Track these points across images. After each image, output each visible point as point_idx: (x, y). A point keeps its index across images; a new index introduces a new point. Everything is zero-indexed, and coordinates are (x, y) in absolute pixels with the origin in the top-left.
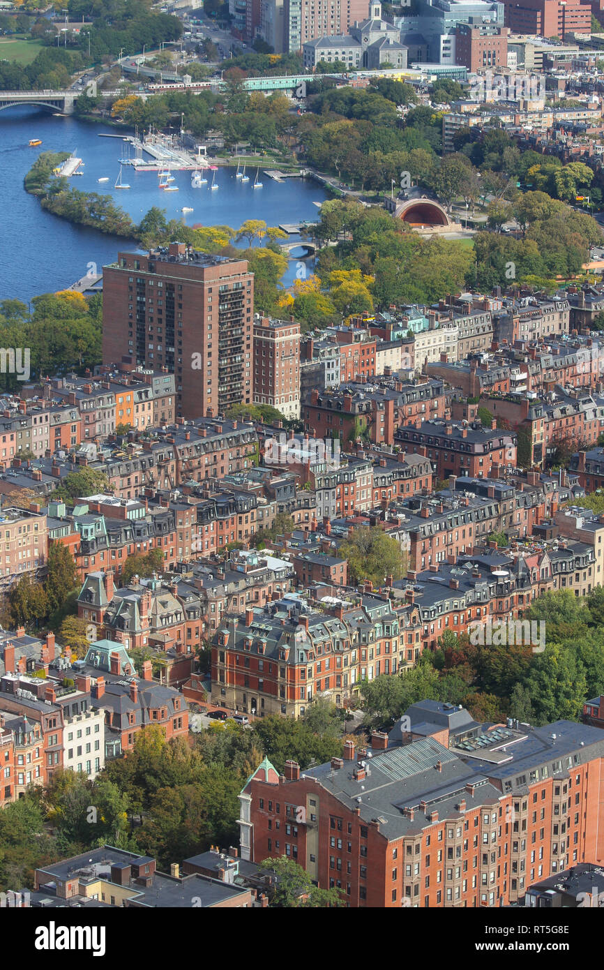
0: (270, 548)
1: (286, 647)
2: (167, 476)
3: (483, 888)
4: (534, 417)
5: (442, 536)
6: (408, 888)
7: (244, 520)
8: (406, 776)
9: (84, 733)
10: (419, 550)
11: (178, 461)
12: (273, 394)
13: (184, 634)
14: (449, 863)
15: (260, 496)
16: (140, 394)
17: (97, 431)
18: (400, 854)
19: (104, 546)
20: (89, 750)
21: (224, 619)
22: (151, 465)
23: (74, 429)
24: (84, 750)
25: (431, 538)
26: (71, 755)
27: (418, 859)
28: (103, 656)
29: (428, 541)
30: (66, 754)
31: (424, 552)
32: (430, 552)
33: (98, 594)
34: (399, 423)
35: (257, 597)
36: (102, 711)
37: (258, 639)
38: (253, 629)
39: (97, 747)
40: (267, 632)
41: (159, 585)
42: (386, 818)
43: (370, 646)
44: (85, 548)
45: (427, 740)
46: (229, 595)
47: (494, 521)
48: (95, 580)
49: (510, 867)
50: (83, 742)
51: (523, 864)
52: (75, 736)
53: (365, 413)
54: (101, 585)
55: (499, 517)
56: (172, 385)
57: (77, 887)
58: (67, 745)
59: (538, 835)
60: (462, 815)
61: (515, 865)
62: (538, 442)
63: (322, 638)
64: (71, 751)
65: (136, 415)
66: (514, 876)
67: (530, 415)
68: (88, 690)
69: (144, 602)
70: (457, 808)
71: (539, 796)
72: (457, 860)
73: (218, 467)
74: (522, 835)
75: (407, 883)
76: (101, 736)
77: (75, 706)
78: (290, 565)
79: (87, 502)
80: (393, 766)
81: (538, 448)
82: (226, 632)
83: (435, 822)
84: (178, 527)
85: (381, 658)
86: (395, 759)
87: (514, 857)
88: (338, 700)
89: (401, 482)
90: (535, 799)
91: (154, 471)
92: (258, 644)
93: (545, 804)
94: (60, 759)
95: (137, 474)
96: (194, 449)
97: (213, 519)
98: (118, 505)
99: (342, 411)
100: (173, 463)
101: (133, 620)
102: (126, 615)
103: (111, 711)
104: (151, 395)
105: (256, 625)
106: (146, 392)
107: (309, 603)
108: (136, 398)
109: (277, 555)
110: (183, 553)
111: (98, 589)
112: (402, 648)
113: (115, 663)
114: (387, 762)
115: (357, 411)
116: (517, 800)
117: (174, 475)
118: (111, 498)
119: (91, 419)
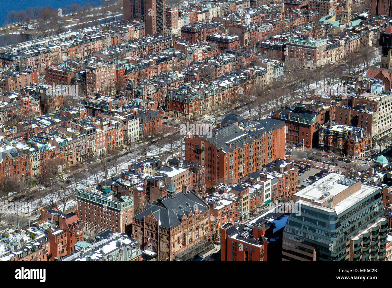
0: (178, 71)
1: (186, 99)
2: (146, 51)
3: (250, 166)
4: (245, 32)
5: (224, 66)
6: (230, 167)
7: (168, 63)
8: (228, 135)
9: (133, 125)
10: (218, 70)
11: (148, 47)
12: (171, 27)
13: (156, 96)
14: (241, 159)
15: (172, 56)
16: (135, 28)
17: (124, 39)
18: (228, 157)
19: (131, 71)
20: (135, 130)
21: (168, 91)
22: (141, 48)
23: (118, 38)
24: (134, 130)
25: (221, 67)
26: (130, 131)
27: (233, 158)
28: (137, 103)
29: (220, 68)
30: (129, 131)
31: (219, 71)
32: (220, 71)
33: (132, 85)
34: (207, 34)
35: (175, 85)
36: (138, 118)
37: (178, 97)
38: (177, 94)
39: (137, 129)
40: (181, 95)
41: (149, 82)
42: (224, 147)
43: (209, 98)
44: (126, 72)
45: (233, 125)
46: (168, 84)
47: (237, 62)
48: (131, 81)
49: (257, 160)
50: (133, 127)
51: (260, 159)
52: (131, 126)
53: (198, 32)
54: (133, 83)
55: (239, 60)
56: (144, 25)
57: (141, 170)
58: (129, 128)
59: (264, 151)
60: (244, 146)
61: (258, 159)
62: (246, 39)
63: (195, 96)
64: (130, 130)
65: (134, 34)
66: (258, 162)
67: (244, 31)
68: (134, 113)
69: (145, 87)
70: (243, 144)
71: (264, 139)
72: (243, 158)
73: (159, 48)
74: (260, 150)
75: (230, 165)
76: (138, 125)
77: (131, 117)
78: (184, 75)
79: (126, 59)
80: (224, 133)
81: (246, 40)
82: (169, 95)
83: (237, 148)
84: (151, 65)
85: (211, 101)
86: (224, 131)
87: (258, 157)
88: (200, 113)
89: (210, 51)
90: (263, 141)
91: (142, 50)
92: (178, 98)
93: (265, 142)
94: (127, 132)
95: (138, 51)
96: (153, 44)
97: (160, 63)
98: (135, 60)
99: (192, 31)
100: (147, 47)
101: (142, 92)
102: (140, 91)
103: (140, 118)
104: (138, 28)
105: (177, 93)
106: (137, 27)
107: (192, 86)
108: (134, 29)
109: (180, 73)
110: (153, 73)
111: (132, 84)
112: (217, 98)
113: (140, 104)
114: (222, 131)
115: (196, 31)
116: (258, 141)
117: (147, 51)
118: (132, 58)
119: (122, 36)
